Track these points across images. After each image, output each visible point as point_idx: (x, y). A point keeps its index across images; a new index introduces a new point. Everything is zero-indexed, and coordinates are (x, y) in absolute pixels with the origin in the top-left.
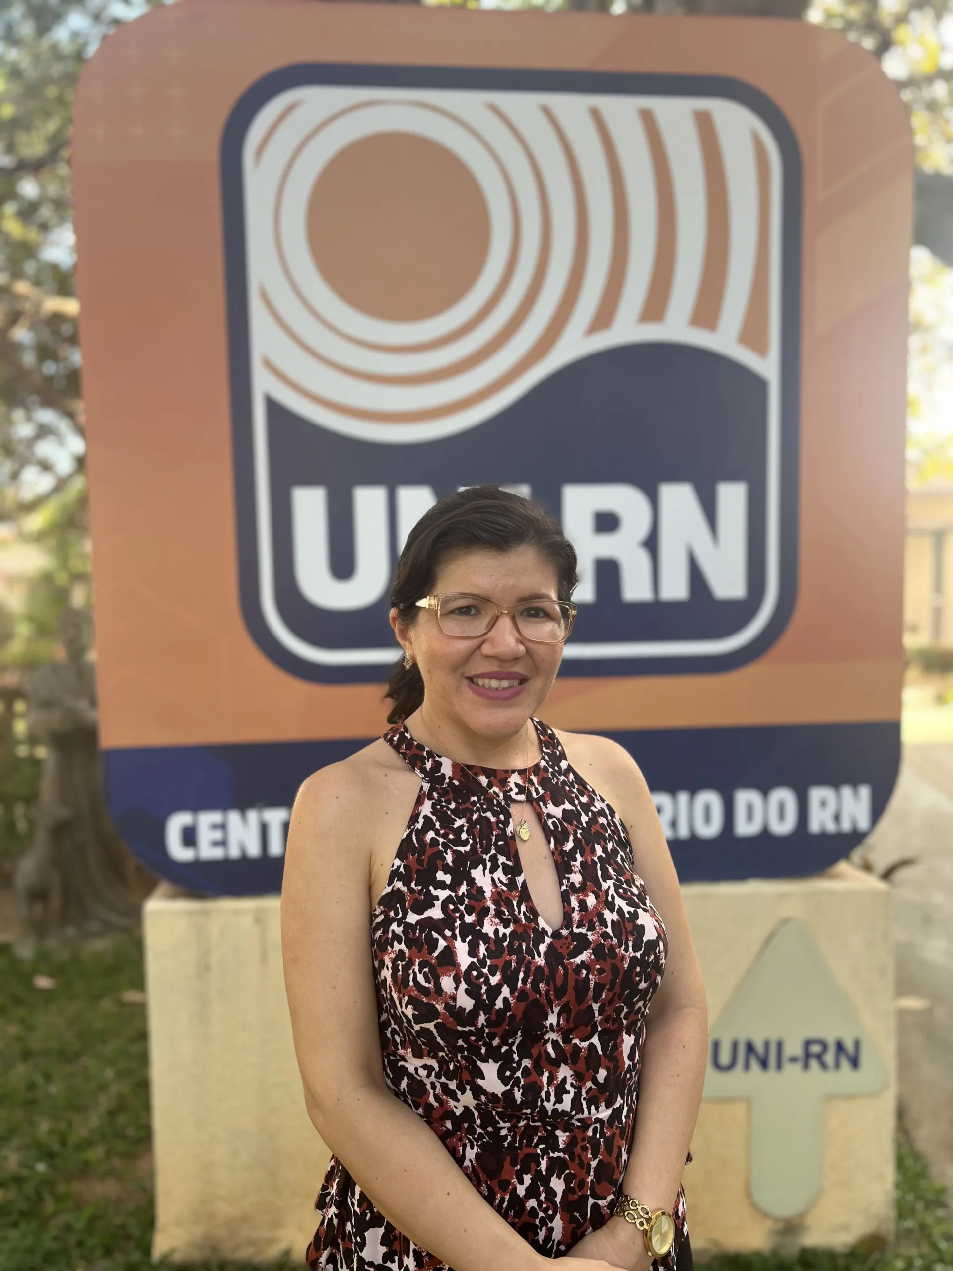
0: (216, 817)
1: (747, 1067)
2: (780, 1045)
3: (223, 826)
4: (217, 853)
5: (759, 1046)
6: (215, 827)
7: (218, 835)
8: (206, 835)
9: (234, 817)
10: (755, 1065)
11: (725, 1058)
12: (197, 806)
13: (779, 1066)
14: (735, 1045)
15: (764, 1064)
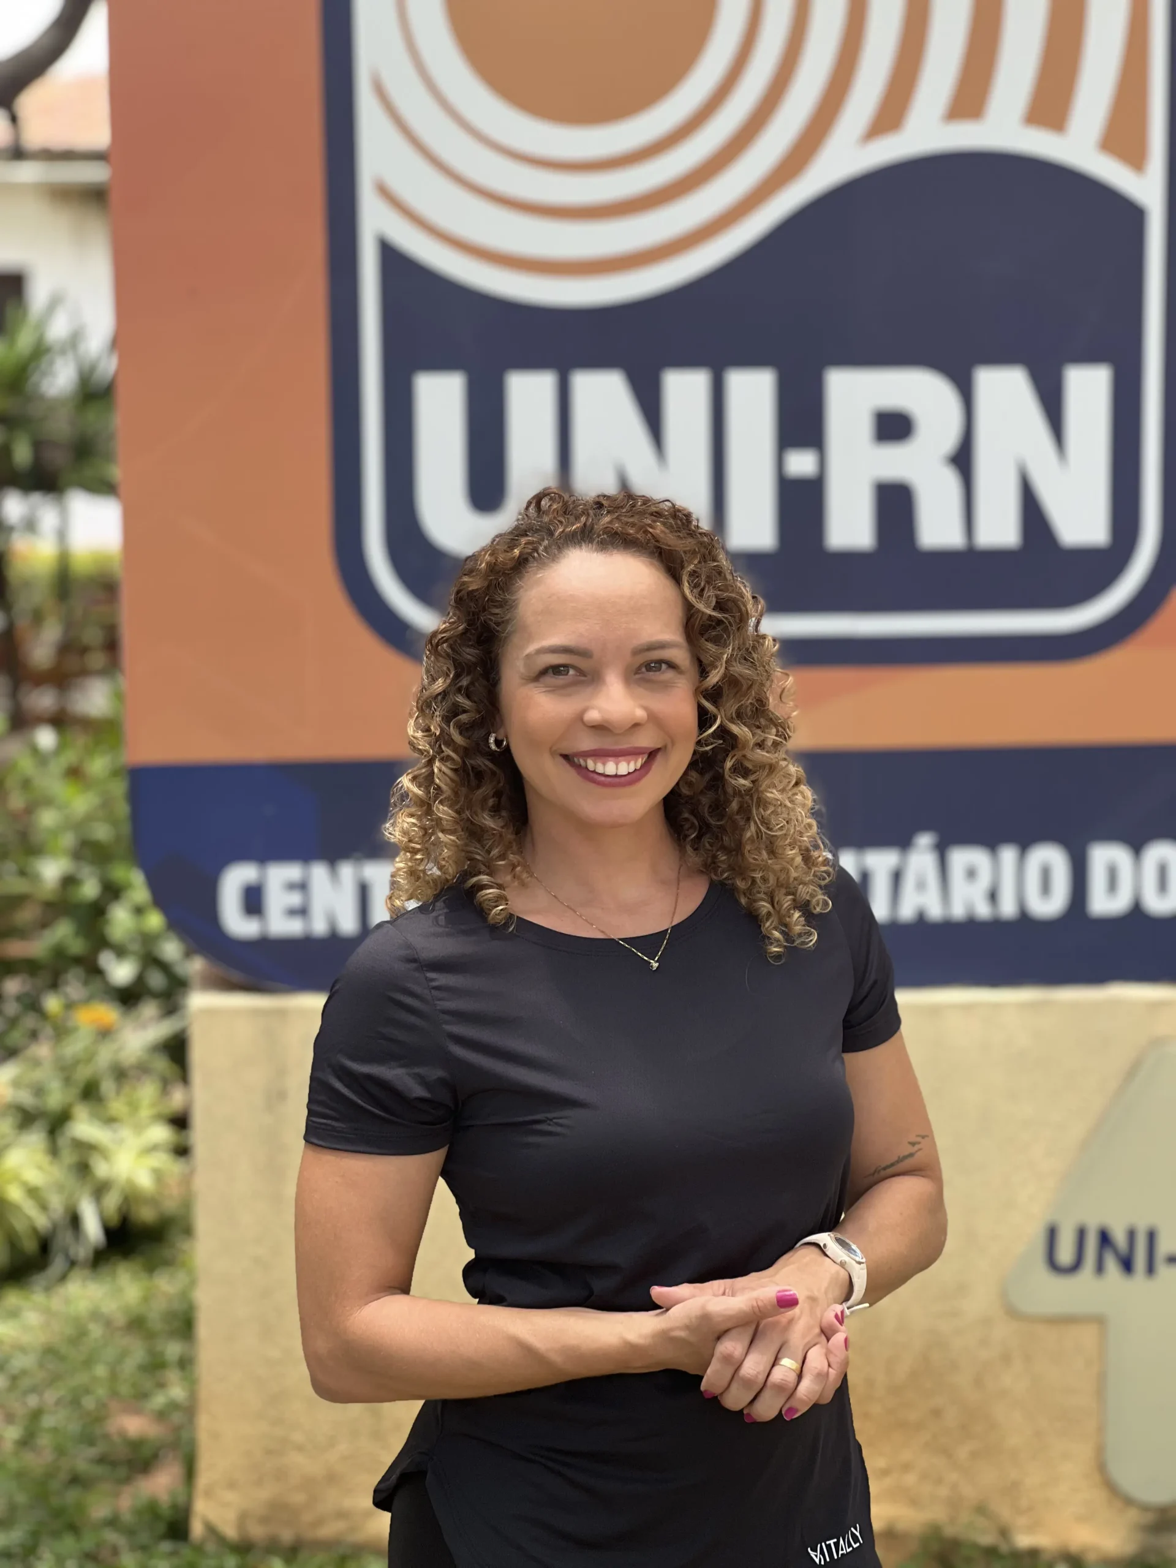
0: (291, 871)
1: (1100, 1268)
2: (1152, 1236)
3: (302, 887)
4: (293, 927)
5: (1120, 1237)
6: (292, 886)
7: (295, 899)
8: (277, 900)
9: (319, 872)
10: (1112, 1265)
11: (1065, 1254)
12: (265, 855)
13: (1151, 1269)
14: (1081, 1234)
15: (1127, 1265)
